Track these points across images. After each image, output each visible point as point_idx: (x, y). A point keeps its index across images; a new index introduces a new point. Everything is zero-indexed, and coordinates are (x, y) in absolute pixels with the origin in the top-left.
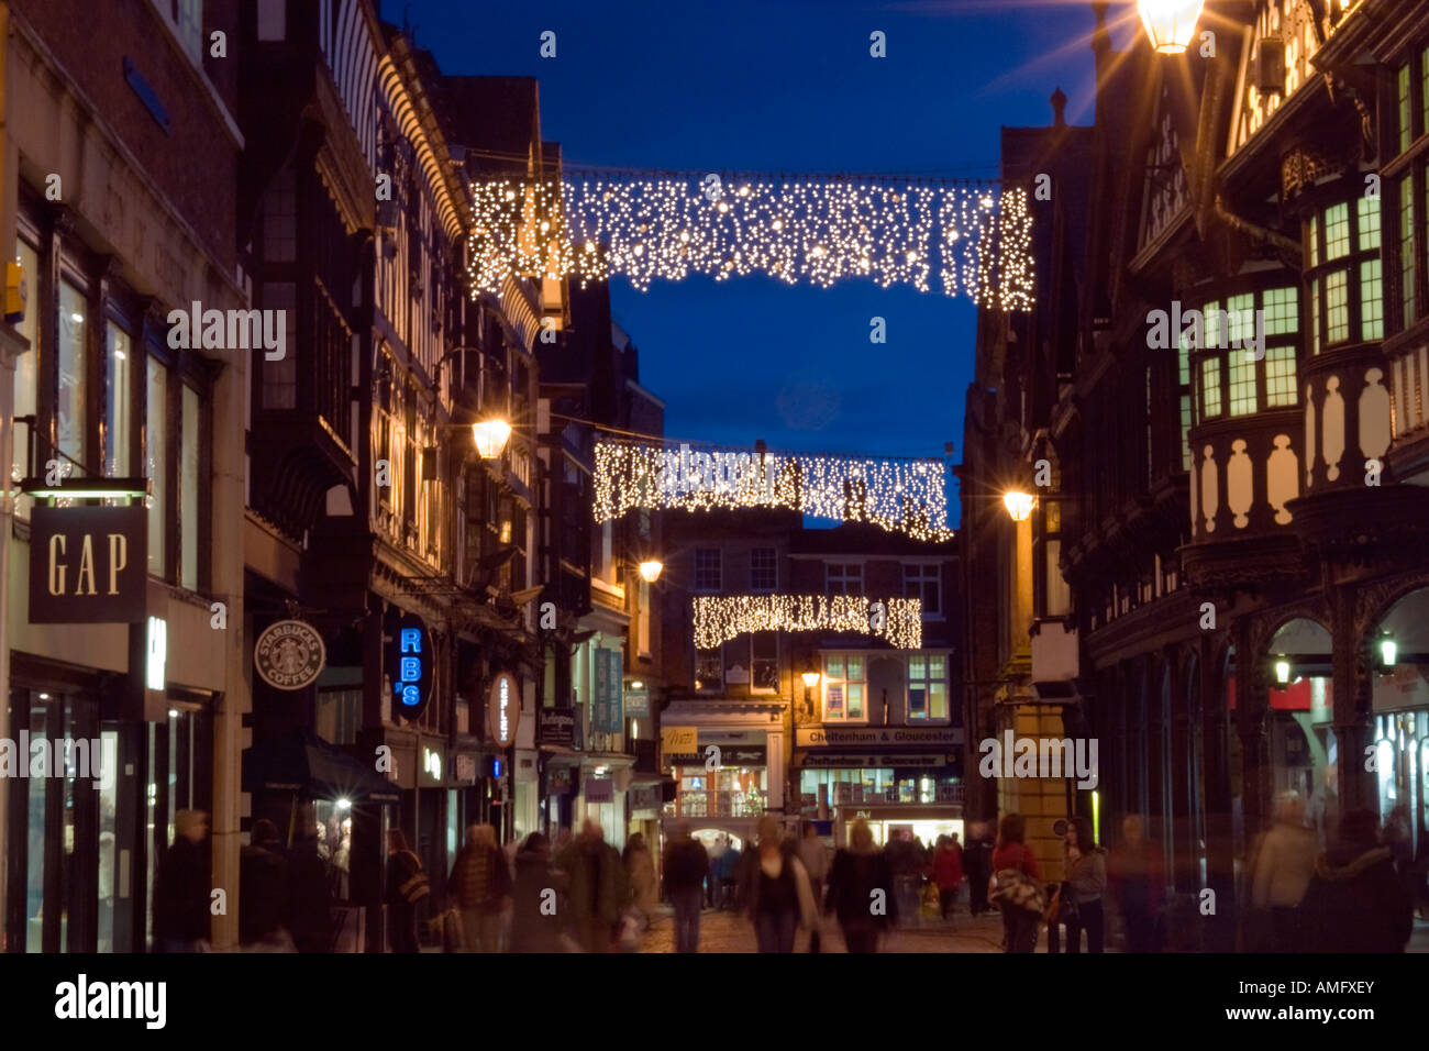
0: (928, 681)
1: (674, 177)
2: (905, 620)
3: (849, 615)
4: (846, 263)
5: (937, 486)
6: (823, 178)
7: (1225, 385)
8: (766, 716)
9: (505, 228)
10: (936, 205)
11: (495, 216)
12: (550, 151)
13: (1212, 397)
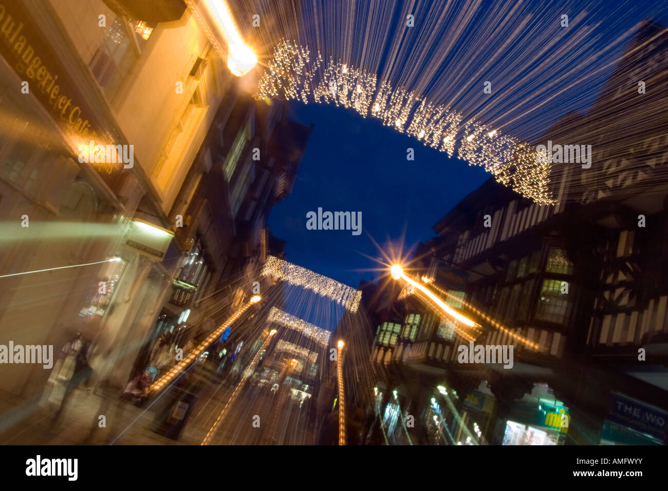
0: (314, 368)
1: (305, 268)
2: (314, 357)
3: (305, 353)
4: (328, 292)
5: (329, 336)
6: (329, 277)
7: (384, 337)
8: (284, 364)
9: (273, 265)
10: (346, 288)
11: (272, 263)
12: (285, 255)
13: (381, 338)
